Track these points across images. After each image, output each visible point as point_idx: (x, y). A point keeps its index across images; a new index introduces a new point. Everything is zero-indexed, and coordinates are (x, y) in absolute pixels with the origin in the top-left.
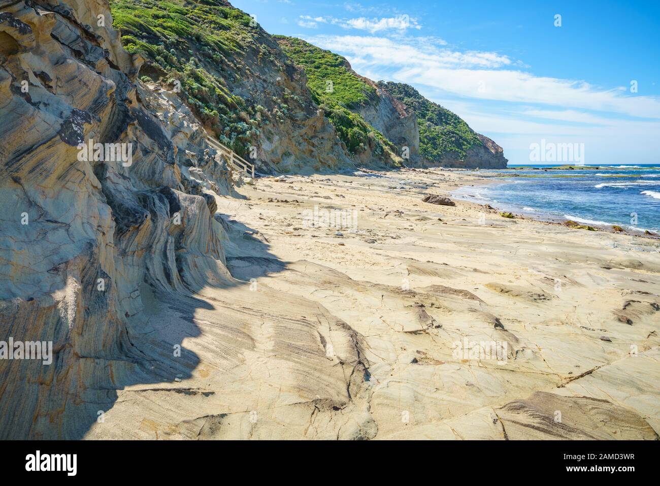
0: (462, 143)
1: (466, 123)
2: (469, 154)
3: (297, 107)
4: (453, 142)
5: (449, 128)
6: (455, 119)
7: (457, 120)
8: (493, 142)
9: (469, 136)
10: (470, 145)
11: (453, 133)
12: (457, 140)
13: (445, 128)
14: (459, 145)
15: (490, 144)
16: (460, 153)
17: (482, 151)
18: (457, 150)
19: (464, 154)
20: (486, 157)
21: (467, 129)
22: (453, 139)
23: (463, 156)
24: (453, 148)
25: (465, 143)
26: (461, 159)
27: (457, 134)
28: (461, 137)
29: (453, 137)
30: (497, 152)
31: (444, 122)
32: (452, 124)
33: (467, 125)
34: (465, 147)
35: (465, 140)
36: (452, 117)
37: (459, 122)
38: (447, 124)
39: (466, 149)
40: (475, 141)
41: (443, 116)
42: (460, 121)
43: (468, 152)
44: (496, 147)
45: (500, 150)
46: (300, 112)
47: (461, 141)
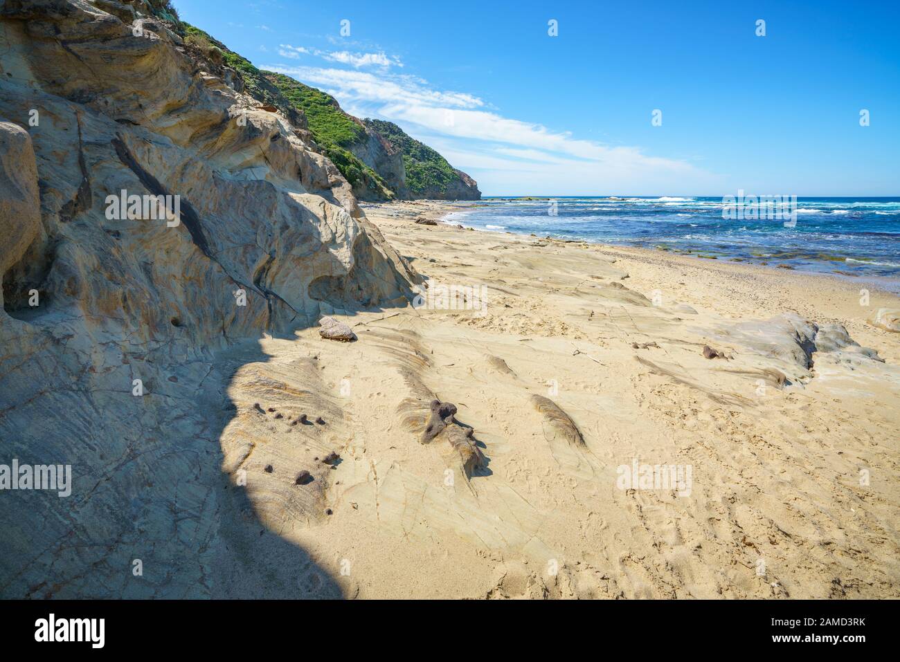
0: (443, 177)
1: (445, 160)
2: (449, 187)
4: (435, 177)
5: (431, 163)
6: (436, 156)
7: (437, 157)
8: (469, 177)
9: (449, 172)
10: (450, 179)
11: (435, 168)
12: (438, 175)
13: (428, 164)
14: (441, 180)
15: (466, 179)
16: (442, 186)
17: (460, 184)
18: (438, 183)
19: (445, 187)
20: (463, 190)
21: (446, 165)
22: (435, 174)
23: (444, 189)
24: (435, 182)
25: (445, 177)
26: (442, 192)
27: (439, 170)
28: (442, 172)
29: (435, 172)
30: (472, 186)
31: (427, 158)
32: (434, 160)
33: (447, 162)
34: (445, 181)
35: (445, 175)
36: (433, 153)
38: (429, 160)
40: (453, 175)
41: (426, 153)
42: (440, 157)
43: (448, 185)
44: (472, 182)
45: (474, 184)
47: (442, 175)
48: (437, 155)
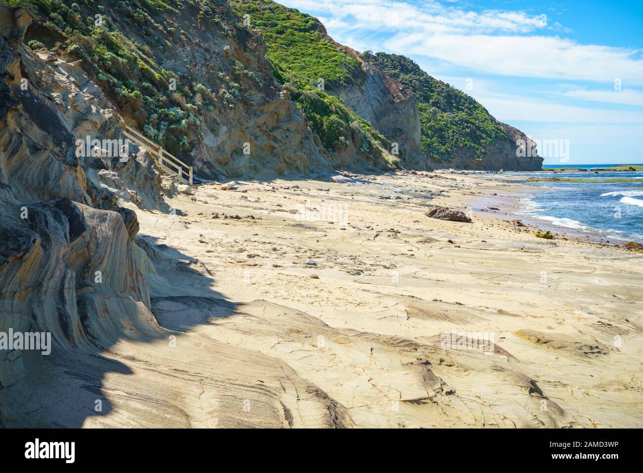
0: (480, 135)
1: (484, 109)
2: (490, 150)
3: (252, 86)
4: (467, 134)
5: (462, 115)
6: (470, 103)
7: (471, 105)
8: (523, 135)
9: (490, 127)
10: (491, 138)
11: (467, 122)
12: (473, 131)
13: (457, 116)
14: (476, 139)
15: (518, 137)
16: (478, 149)
17: (508, 146)
18: (473, 145)
19: (483, 151)
20: (513, 155)
21: (487, 116)
22: (468, 130)
23: (482, 153)
24: (468, 143)
25: (484, 136)
26: (478, 158)
27: (474, 124)
28: (478, 128)
29: (467, 127)
31: (456, 107)
32: (466, 110)
33: (487, 112)
34: (484, 141)
35: (484, 131)
36: (466, 100)
37: (475, 107)
38: (458, 109)
39: (486, 143)
40: (497, 132)
41: (454, 100)
42: (477, 105)
43: (488, 148)
46: (256, 94)
47: (478, 132)
48: (472, 101)
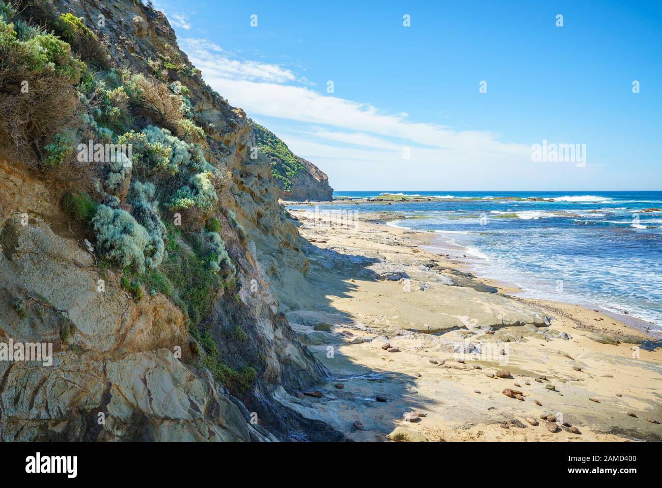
0: (285, 168)
1: (284, 144)
2: (294, 182)
4: (275, 167)
5: (267, 148)
6: (272, 138)
7: (274, 141)
8: (316, 168)
9: (292, 161)
10: (294, 171)
11: (273, 155)
12: (278, 164)
13: (263, 149)
14: (283, 171)
15: (313, 170)
16: (285, 181)
17: (308, 178)
18: (281, 177)
19: (290, 182)
20: (312, 186)
21: (287, 150)
22: (275, 163)
23: (289, 185)
24: (276, 175)
25: (289, 169)
26: (287, 189)
27: (279, 157)
28: (283, 161)
29: (273, 160)
30: (322, 180)
31: (260, 141)
32: (270, 144)
33: (286, 146)
34: (289, 173)
35: (288, 165)
36: (268, 134)
37: (276, 141)
38: (264, 143)
39: (291, 175)
40: (298, 166)
41: (262, 136)
42: (277, 140)
43: (293, 180)
44: (321, 174)
45: (325, 178)
47: (284, 166)
48: (273, 137)
